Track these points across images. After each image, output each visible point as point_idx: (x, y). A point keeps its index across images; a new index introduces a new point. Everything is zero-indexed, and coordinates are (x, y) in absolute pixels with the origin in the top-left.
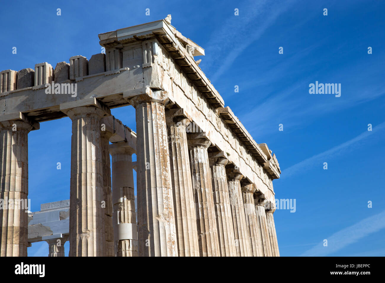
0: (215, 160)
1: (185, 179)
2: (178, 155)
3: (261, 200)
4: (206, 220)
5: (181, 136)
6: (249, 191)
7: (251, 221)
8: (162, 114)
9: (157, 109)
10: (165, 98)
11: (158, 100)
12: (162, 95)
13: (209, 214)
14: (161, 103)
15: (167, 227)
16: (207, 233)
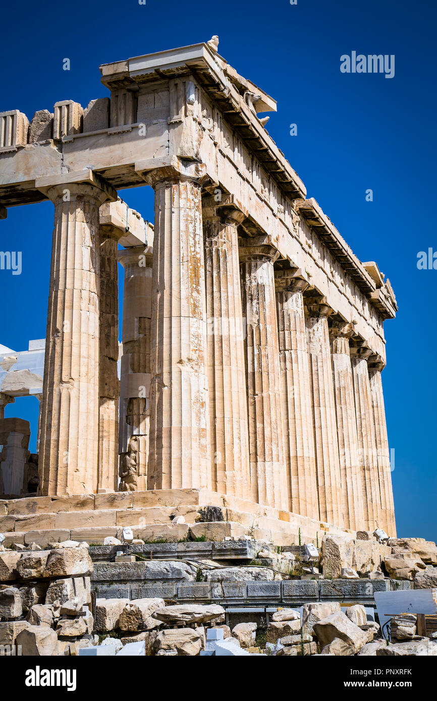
0: (287, 282)
1: (231, 306)
2: (222, 269)
3: (362, 349)
4: (264, 374)
5: (228, 239)
6: (342, 335)
7: (343, 381)
8: (196, 200)
9: (189, 192)
10: (202, 175)
11: (190, 178)
12: (197, 170)
13: (270, 365)
14: (196, 182)
15: (193, 379)
16: (265, 394)
